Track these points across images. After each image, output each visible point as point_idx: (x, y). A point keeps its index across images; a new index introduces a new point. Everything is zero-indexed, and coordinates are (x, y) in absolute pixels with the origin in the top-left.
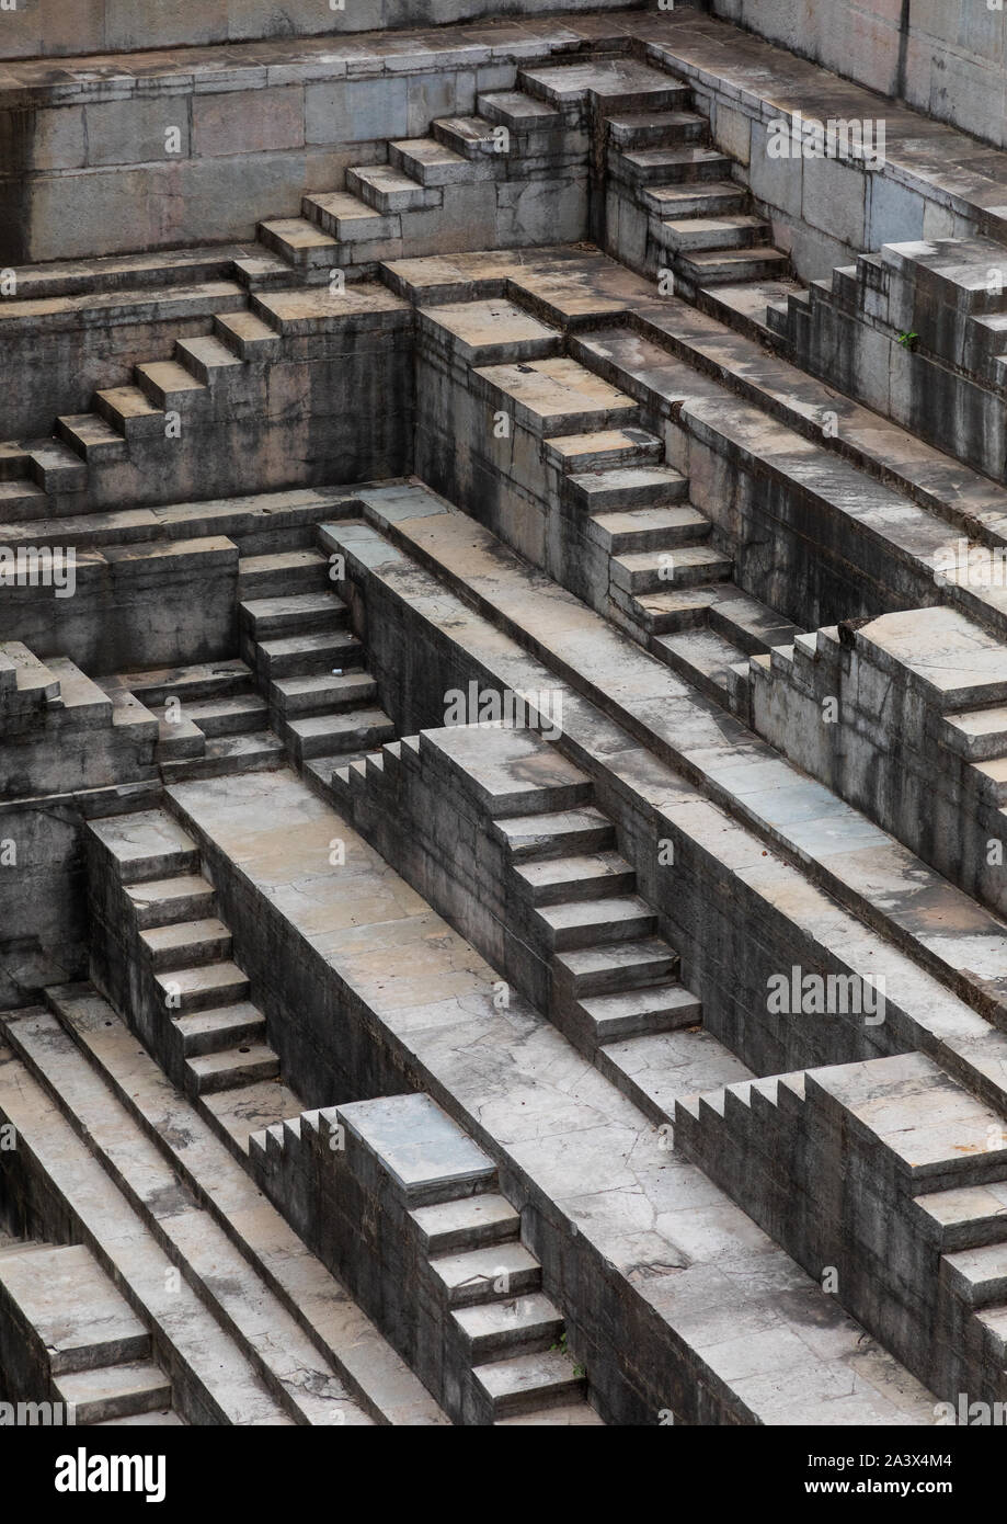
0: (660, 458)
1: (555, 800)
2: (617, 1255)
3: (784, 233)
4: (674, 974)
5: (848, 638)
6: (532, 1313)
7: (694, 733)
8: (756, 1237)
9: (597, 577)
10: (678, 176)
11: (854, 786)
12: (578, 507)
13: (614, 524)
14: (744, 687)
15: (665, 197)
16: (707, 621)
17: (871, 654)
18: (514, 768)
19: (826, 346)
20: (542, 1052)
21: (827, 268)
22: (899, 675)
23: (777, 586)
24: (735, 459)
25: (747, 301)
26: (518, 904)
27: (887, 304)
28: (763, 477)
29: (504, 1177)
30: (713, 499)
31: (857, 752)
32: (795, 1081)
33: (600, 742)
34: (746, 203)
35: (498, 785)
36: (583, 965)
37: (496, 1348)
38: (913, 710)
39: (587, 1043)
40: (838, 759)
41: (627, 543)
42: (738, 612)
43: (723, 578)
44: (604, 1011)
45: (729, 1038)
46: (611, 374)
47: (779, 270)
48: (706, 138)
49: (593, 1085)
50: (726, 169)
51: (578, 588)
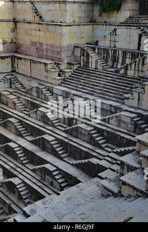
0: (20, 100)
1: (18, 122)
2: (30, 150)
3: (24, 86)
4: (28, 132)
5: (37, 110)
6: (23, 155)
7: (26, 117)
8: (38, 147)
9: (17, 108)
10: (17, 82)
11: (38, 119)
12: (15, 104)
13: (18, 105)
14: (29, 114)
15: (17, 84)
16: (25, 110)
17: (39, 111)
18: (14, 120)
19: (30, 92)
20: (20, 138)
21: (28, 88)
22: (41, 111)
23: (29, 108)
24: (25, 100)
25: (23, 90)
26: (17, 129)
27: (35, 89)
28: (28, 100)
29: (20, 146)
30: (24, 102)
31: (38, 117)
32: (40, 137)
33: (20, 118)
34: (21, 84)
35: (14, 122)
36: (22, 132)
37: (21, 157)
38: (43, 114)
39: (23, 137)
40: (37, 117)
41: (19, 106)
42: (27, 109)
43: (26, 108)
44: (24, 135)
45: (32, 136)
46: (15, 95)
47: (24, 88)
48: (18, 80)
49: (24, 140)
50: (20, 82)
51: (15, 109)
